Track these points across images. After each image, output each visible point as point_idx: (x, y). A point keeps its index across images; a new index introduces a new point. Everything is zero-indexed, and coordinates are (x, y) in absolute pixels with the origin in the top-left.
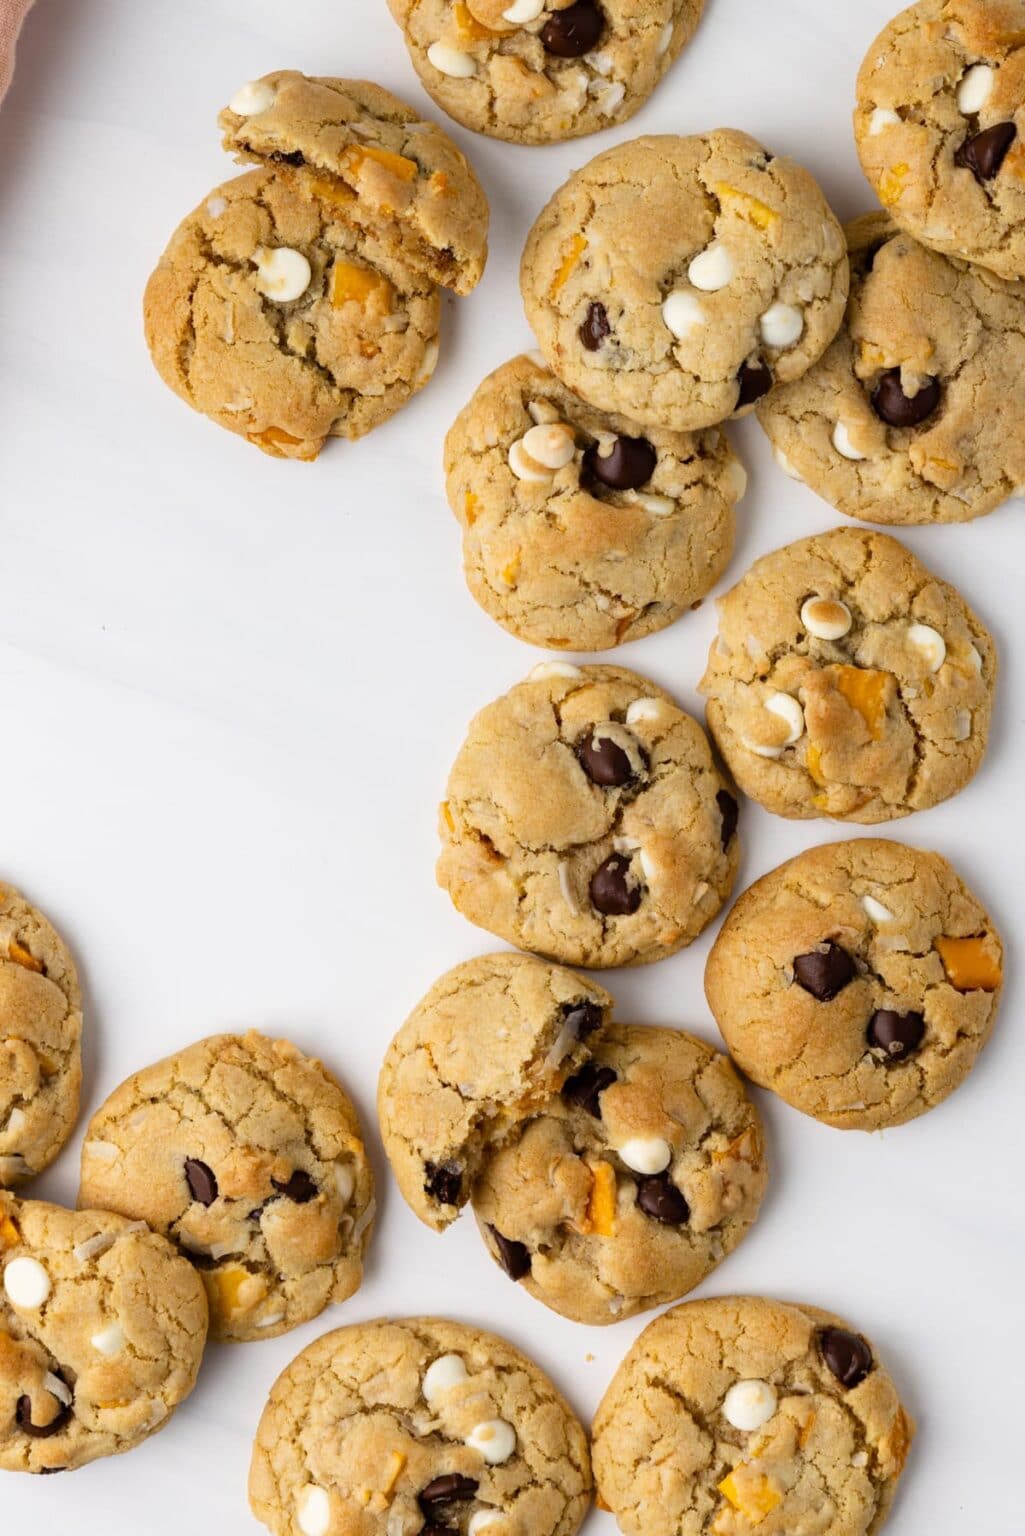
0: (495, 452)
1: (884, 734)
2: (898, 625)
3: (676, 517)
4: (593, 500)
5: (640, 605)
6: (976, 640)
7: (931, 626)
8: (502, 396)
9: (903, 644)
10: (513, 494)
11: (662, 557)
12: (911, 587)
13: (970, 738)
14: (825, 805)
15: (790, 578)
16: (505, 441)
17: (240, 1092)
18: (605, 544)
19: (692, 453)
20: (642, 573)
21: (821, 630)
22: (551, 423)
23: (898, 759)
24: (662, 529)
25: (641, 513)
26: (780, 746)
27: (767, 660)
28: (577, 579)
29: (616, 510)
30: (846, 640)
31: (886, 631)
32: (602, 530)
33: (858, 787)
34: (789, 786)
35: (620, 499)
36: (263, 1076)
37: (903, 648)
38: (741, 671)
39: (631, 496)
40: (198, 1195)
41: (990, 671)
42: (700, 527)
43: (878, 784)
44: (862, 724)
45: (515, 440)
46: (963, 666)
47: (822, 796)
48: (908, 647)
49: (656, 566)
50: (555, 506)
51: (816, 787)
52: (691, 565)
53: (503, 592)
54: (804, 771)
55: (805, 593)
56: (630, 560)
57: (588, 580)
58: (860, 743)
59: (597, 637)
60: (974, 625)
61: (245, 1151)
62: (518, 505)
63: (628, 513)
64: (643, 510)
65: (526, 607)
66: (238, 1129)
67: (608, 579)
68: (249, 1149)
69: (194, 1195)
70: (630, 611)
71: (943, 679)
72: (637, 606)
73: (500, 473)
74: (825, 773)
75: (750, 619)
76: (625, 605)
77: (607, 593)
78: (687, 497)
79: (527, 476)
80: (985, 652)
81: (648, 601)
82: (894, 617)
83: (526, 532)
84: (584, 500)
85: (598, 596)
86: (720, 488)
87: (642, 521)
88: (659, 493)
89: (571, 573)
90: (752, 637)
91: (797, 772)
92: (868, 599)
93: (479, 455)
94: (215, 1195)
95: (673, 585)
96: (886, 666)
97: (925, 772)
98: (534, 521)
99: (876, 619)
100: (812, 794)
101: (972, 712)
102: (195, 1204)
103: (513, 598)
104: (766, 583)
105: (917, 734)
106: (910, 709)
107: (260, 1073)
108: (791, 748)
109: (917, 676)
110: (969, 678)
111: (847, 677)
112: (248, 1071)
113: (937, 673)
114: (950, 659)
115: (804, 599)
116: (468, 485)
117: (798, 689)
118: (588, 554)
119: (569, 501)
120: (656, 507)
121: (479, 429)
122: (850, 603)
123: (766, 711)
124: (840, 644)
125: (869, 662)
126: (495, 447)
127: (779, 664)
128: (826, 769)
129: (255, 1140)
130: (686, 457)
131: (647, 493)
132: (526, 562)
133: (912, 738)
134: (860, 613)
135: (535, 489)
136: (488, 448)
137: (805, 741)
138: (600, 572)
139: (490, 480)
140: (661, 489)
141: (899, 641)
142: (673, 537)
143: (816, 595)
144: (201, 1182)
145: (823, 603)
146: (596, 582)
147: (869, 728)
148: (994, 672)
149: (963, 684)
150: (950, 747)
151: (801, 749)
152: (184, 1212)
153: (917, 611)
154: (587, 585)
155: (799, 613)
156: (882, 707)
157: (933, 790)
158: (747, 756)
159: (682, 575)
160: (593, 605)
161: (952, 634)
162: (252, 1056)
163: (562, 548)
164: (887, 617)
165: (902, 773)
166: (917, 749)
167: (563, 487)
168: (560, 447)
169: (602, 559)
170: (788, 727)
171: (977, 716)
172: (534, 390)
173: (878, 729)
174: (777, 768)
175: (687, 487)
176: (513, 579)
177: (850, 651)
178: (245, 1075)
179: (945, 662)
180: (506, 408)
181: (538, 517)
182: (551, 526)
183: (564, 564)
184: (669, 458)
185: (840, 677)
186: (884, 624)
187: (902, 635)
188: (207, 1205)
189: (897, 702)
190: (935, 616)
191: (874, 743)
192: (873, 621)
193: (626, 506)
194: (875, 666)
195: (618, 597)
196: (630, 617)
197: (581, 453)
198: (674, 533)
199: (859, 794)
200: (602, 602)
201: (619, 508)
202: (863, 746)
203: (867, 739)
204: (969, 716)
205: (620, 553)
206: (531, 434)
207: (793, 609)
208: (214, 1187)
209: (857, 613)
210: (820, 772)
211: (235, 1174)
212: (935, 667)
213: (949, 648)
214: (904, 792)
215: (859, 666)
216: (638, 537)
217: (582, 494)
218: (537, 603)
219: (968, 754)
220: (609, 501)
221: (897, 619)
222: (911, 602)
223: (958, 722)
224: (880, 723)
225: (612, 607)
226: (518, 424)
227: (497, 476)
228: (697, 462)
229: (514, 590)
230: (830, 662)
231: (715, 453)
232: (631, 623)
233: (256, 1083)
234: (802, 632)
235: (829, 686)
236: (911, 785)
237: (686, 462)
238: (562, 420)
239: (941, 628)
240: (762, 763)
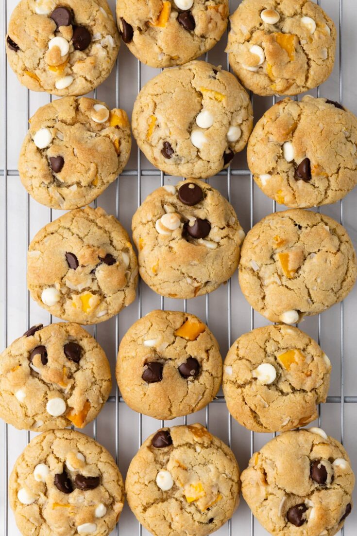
0: (151, 223)
1: (295, 58)
2: (297, 17)
3: (217, 249)
4: (186, 242)
5: (204, 281)
6: (328, 23)
7: (310, 17)
8: (154, 202)
9: (300, 24)
10: (157, 239)
11: (212, 264)
12: (301, 3)
13: (328, 59)
14: (275, 88)
15: (256, 3)
16: (154, 219)
17: (84, 227)
18: (190, 259)
19: (224, 225)
20: (204, 270)
21: (269, 20)
22: (172, 213)
23: (301, 68)
24: (212, 253)
25: (204, 247)
26: (256, 66)
27: (249, 33)
28: (180, 271)
29: (194, 246)
30: (278, 24)
31: (293, 19)
32: (189, 254)
33: (287, 80)
34: (261, 81)
35: (197, 242)
36: (92, 221)
37: (300, 26)
38: (240, 39)
39: (201, 241)
40: (71, 266)
41: (333, 34)
42: (226, 254)
43: (295, 77)
44: (286, 54)
45: (158, 219)
46: (323, 31)
47: (274, 84)
48: (301, 25)
49: (209, 268)
50: (172, 244)
51: (272, 81)
52: (223, 267)
53: (153, 275)
54: (266, 75)
55: (262, 8)
56: (200, 265)
57: (184, 272)
58: (286, 62)
59: (187, 294)
60: (326, 17)
61: (87, 247)
62: (158, 243)
63: (199, 247)
64: (205, 246)
65: (161, 282)
66: (85, 240)
67: (191, 272)
68: (89, 246)
69: (70, 266)
70: (199, 284)
71: (316, 36)
72: (202, 282)
73: (152, 231)
74: (274, 74)
75: (242, 20)
76: (198, 282)
77: (191, 277)
78: (222, 242)
79: (162, 233)
80: (332, 28)
81: (206, 281)
82: (295, 14)
83: (161, 254)
84: (183, 242)
85: (188, 278)
86: (234, 239)
87: (205, 250)
88: (211, 240)
89: (177, 269)
90: (243, 26)
91: (264, 76)
92: (285, 8)
93: (145, 224)
94: (78, 265)
95: (216, 275)
96: (294, 32)
97: (312, 72)
98: (164, 249)
99: (289, 15)
100: (270, 84)
101: (328, 49)
102: (70, 269)
103: (156, 278)
104: (247, 6)
105: (307, 58)
106: (304, 48)
107: (91, 220)
108: (261, 67)
109: (306, 35)
110: (325, 36)
111: (279, 37)
112: (87, 220)
113: (313, 34)
114: (317, 29)
115: (262, 10)
116: (140, 235)
117: (261, 43)
118: (184, 262)
119: (177, 242)
120: (210, 245)
121: (145, 214)
122: (278, 11)
123: (250, 54)
124: (276, 25)
125: (287, 31)
126: (151, 221)
127: (253, 35)
128: (274, 73)
129: (91, 243)
130: (222, 227)
131: (207, 240)
132: (161, 265)
133: (306, 60)
134: (283, 14)
135: (165, 237)
136: (148, 222)
137: (266, 63)
138: (188, 269)
139: (148, 234)
140: (212, 238)
141: (298, 23)
142: (217, 256)
143: (266, 9)
144: (72, 261)
145: (269, 11)
146: (187, 273)
147: (289, 55)
148: (335, 35)
149: (324, 38)
150: (320, 62)
151: (265, 67)
152: (66, 273)
153: (304, 12)
154: (183, 274)
155: (260, 16)
156: (293, 47)
157: (315, 79)
158: (245, 71)
159: (219, 271)
160: (186, 282)
161: (318, 20)
162: (88, 214)
163: (174, 259)
164: (293, 15)
165: (303, 72)
166: (308, 64)
167: (176, 237)
168: (175, 222)
169: (189, 264)
170: (259, 57)
171: (330, 50)
172: (166, 200)
173: (293, 56)
174: (256, 75)
175: (222, 238)
176: (156, 271)
177: (280, 28)
178: (86, 221)
179: (316, 30)
180: (155, 207)
181: (166, 248)
182: (170, 251)
183: (175, 266)
184: (216, 227)
185: (277, 37)
186: (292, 17)
187: (299, 21)
188: (75, 269)
189: (299, 46)
190: (311, 13)
191: (292, 62)
192: (288, 16)
193: (199, 245)
194: (290, 33)
195: (195, 279)
196: (200, 286)
197: (183, 224)
198: (217, 255)
199: (288, 82)
200: (189, 280)
201: (196, 245)
202: (288, 63)
203: (289, 60)
204: (327, 50)
205: (196, 262)
206: (164, 216)
207: (257, 14)
208: (77, 262)
209: (282, 14)
210: (272, 74)
211: (84, 255)
212: (312, 32)
213: (317, 25)
214: (305, 81)
215: (284, 33)
216: (203, 257)
217: (182, 240)
218: (165, 280)
219: (328, 64)
220: (193, 243)
221: (297, 15)
222: (302, 9)
223: (322, 53)
224: (293, 54)
225: (193, 282)
226: (159, 213)
227: (151, 232)
228: (226, 229)
229: (156, 275)
230: (273, 32)
231: (233, 226)
232: (200, 289)
233: (90, 224)
234: (261, 22)
235: (273, 40)
236: (307, 78)
237: (222, 229)
238: (176, 212)
239: (313, 18)
240: (250, 73)
